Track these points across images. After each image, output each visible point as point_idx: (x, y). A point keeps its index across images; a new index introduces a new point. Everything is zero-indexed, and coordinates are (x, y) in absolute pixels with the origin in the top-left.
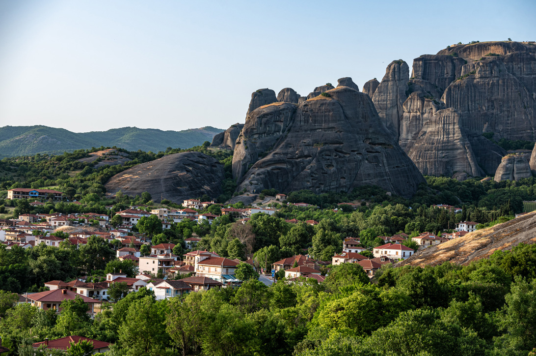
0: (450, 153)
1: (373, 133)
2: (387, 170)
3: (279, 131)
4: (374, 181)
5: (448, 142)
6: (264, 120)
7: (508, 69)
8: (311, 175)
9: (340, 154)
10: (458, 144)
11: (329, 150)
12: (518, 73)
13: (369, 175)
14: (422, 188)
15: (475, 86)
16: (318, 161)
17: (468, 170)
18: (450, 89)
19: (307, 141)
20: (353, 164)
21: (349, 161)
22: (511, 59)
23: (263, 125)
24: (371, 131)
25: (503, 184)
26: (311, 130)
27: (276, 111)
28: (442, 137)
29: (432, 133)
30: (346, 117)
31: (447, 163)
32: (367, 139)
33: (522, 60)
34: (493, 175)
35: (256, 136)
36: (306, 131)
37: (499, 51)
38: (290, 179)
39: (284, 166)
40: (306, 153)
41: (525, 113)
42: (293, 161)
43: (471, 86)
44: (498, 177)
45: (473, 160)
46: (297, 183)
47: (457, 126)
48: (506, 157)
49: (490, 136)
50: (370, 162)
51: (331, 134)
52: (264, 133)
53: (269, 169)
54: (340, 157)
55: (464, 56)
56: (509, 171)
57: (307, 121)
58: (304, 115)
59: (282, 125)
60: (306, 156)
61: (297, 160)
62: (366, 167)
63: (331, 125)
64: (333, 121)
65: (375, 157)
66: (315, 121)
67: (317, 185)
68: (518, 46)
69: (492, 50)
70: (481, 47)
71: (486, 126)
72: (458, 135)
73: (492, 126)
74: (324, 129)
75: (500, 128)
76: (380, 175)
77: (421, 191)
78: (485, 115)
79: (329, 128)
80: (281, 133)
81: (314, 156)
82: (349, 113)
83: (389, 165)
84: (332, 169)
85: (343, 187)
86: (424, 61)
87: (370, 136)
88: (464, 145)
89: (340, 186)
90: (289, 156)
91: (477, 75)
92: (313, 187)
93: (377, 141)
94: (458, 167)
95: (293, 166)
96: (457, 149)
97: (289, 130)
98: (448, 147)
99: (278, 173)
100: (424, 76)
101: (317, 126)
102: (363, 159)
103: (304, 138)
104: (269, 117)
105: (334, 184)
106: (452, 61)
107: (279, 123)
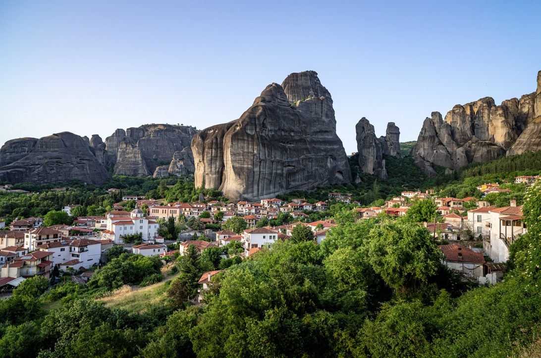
0: (137, 166)
1: (82, 154)
2: (89, 172)
3: (25, 152)
4: (80, 178)
5: (136, 161)
6: (14, 145)
7: (165, 134)
8: (38, 174)
9: (60, 164)
10: (140, 162)
11: (53, 162)
12: (169, 136)
13: (77, 174)
14: (108, 181)
15: (151, 140)
16: (44, 167)
17: (144, 173)
18: (140, 141)
19: (39, 157)
20: (68, 169)
21: (65, 167)
22: (166, 130)
23: (13, 148)
24: (80, 153)
25: (156, 179)
26: (44, 152)
27: (22, 141)
28: (133, 159)
29: (129, 158)
30: (66, 146)
31: (135, 170)
32: (78, 157)
33: (170, 131)
34: (153, 175)
35: (8, 154)
36: (41, 152)
37: (162, 128)
38: (24, 176)
39: (21, 170)
40: (37, 163)
41: (171, 151)
42: (27, 167)
43: (149, 140)
44: (154, 176)
45: (146, 169)
46: (28, 178)
47: (139, 155)
48: (158, 168)
49: (156, 160)
50: (78, 168)
51: (56, 154)
52: (14, 152)
53: (9, 171)
54: (59, 165)
55: (148, 129)
56: (159, 173)
57: (42, 147)
58: (41, 144)
59: (27, 149)
60: (37, 165)
61: (30, 167)
62: (76, 170)
63: (56, 149)
64: (57, 148)
65: (82, 166)
66: (47, 147)
67: (42, 179)
68: (170, 126)
69: (159, 127)
70: (154, 125)
71: (154, 156)
72: (140, 159)
73: (157, 156)
74: (52, 152)
75: (160, 156)
76: (84, 174)
77: (107, 182)
78: (154, 151)
79: (55, 151)
80: (26, 153)
81: (42, 165)
82: (67, 144)
83: (90, 169)
84: (53, 171)
85: (60, 180)
86: (132, 130)
87: (80, 156)
88: (142, 163)
89: (58, 180)
90: (26, 164)
91: (152, 136)
92: (39, 180)
93: (84, 159)
94: (140, 172)
95: (27, 170)
96: (140, 164)
97: (31, 152)
98: (135, 163)
99: (15, 173)
100: (131, 136)
101: (48, 150)
102: (75, 167)
103: (38, 156)
104: (17, 144)
105: (54, 179)
106: (143, 130)
107: (24, 148)
